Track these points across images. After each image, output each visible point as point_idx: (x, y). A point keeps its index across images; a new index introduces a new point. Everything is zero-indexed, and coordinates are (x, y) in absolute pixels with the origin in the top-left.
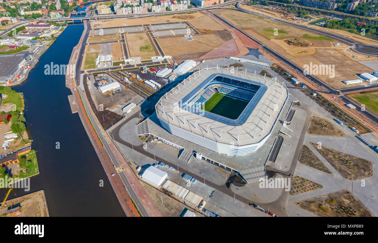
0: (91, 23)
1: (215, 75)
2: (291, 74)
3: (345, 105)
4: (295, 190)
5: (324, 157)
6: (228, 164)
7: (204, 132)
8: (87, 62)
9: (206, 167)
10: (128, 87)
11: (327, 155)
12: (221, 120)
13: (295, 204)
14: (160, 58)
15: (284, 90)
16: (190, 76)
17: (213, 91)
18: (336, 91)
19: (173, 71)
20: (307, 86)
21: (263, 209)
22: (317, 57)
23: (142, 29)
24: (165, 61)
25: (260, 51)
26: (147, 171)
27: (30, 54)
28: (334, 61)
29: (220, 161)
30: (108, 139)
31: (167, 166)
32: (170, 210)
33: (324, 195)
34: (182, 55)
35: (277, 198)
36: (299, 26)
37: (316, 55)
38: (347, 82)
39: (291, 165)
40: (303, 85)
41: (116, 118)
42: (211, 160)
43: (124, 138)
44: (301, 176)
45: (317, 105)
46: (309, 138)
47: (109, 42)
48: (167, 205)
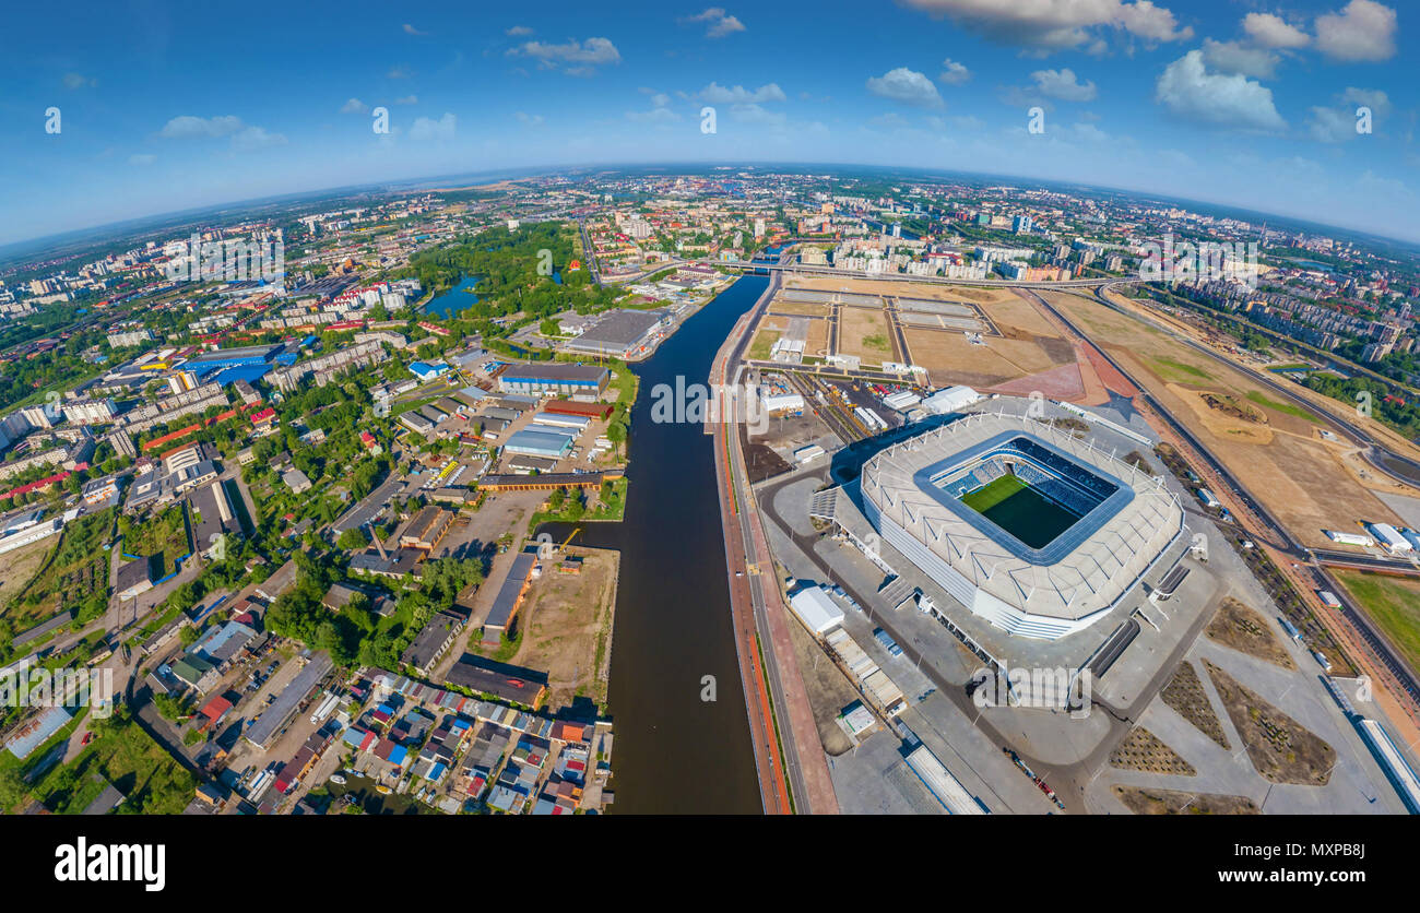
0: (784, 277)
1: (1016, 433)
2: (1200, 479)
3: (1317, 592)
4: (1125, 758)
5: (1226, 705)
6: (986, 646)
7: (954, 555)
8: (755, 347)
9: (933, 633)
10: (818, 411)
11: (1233, 703)
12: (1002, 540)
13: (1112, 789)
14: (901, 369)
15: (1174, 514)
16: (957, 421)
17: (1001, 468)
18: (1303, 551)
19: (921, 402)
20: (1235, 519)
21: (1030, 771)
22: (1273, 454)
23: (877, 302)
24: (911, 376)
25: (1138, 404)
26: (805, 594)
27: (671, 314)
28: (1312, 474)
29: (969, 632)
30: (750, 503)
31: (848, 600)
32: (825, 690)
33: (1191, 793)
34: (948, 373)
35: (1075, 760)
36: (1242, 368)
37: (1272, 448)
38: (1335, 534)
39: (1138, 698)
40: (1224, 512)
41: (779, 466)
42: (951, 622)
43: (781, 512)
44: (1151, 731)
45: (1245, 573)
46: (1204, 648)
47: (806, 317)
48: (823, 678)
